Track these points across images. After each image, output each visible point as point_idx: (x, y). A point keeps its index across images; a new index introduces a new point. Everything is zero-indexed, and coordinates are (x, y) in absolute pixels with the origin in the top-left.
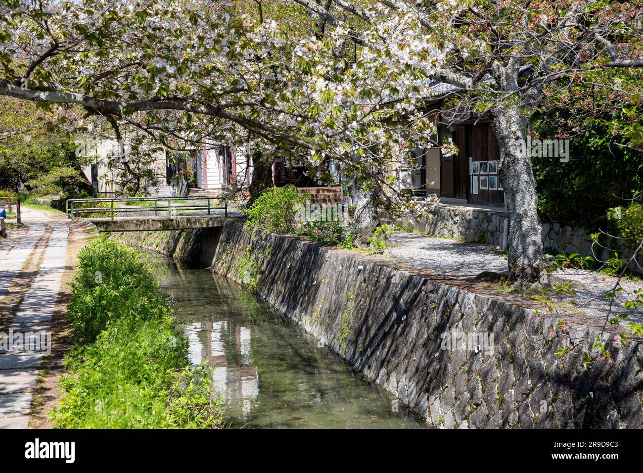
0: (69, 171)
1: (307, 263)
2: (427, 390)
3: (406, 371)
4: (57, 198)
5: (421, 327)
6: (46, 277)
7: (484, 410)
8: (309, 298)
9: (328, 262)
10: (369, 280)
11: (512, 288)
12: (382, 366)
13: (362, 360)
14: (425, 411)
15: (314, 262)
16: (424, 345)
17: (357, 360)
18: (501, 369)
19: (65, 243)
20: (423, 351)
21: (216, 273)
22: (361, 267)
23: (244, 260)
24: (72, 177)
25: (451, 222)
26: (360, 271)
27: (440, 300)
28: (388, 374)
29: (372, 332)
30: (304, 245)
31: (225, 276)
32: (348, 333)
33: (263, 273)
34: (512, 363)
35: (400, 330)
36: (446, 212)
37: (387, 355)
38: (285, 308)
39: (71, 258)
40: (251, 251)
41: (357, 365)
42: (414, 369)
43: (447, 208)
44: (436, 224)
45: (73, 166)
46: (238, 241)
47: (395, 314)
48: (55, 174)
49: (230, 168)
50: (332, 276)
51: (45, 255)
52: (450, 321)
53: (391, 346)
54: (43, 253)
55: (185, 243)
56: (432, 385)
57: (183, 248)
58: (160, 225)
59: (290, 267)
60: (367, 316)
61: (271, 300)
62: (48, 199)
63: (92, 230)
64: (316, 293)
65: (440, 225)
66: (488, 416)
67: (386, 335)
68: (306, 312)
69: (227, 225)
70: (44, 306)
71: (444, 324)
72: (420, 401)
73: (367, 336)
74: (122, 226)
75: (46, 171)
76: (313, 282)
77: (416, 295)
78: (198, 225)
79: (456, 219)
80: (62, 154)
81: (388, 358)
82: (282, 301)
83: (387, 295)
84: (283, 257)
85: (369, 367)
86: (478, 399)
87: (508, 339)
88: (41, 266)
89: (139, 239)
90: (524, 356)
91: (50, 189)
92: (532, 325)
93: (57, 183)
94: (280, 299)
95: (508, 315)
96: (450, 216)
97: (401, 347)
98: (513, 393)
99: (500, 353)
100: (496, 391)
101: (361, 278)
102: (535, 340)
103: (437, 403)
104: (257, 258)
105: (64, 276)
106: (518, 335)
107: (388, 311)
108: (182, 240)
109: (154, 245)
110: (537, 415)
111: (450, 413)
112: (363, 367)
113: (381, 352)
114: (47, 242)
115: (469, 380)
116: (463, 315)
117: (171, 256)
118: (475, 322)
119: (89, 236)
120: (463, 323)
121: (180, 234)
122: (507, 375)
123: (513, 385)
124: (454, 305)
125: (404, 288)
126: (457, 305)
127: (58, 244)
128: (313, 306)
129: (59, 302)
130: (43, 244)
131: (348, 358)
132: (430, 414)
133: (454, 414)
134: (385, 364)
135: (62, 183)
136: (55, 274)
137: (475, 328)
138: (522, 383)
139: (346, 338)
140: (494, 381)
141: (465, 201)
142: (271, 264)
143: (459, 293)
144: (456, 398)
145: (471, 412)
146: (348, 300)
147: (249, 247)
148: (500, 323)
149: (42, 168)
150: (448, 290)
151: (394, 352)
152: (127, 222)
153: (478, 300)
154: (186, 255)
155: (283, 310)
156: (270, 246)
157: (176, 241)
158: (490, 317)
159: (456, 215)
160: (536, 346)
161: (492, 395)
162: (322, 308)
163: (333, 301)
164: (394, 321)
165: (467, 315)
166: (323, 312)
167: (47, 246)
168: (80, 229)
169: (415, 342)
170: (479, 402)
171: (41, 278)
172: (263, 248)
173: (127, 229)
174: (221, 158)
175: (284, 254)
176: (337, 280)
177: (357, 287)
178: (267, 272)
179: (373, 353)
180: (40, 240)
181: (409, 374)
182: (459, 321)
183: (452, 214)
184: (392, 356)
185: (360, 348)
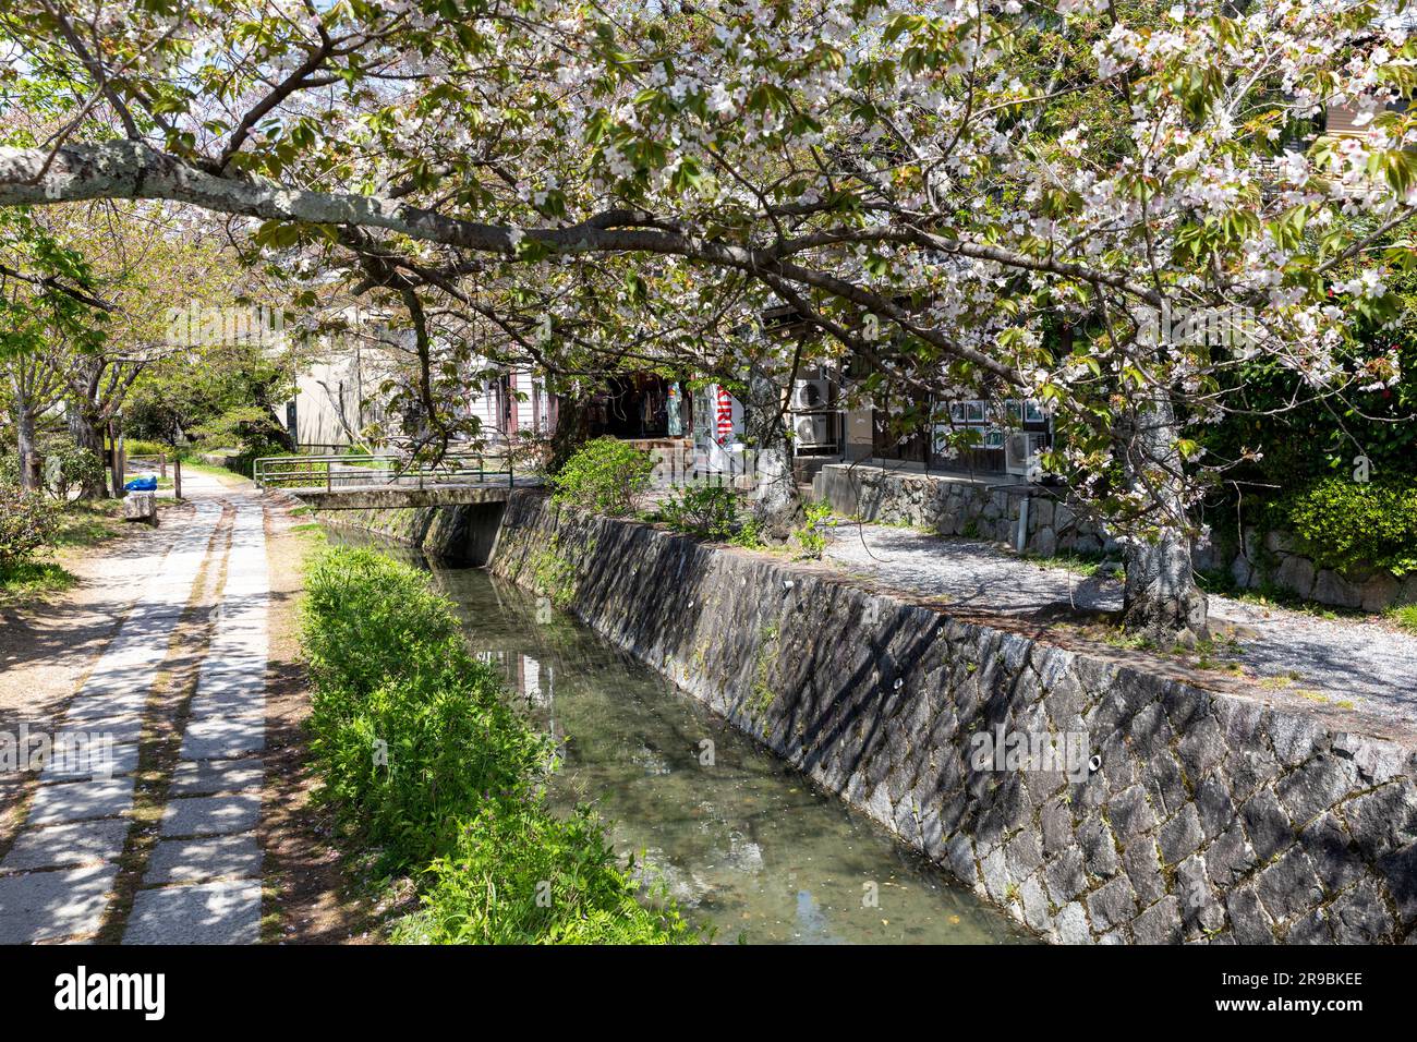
0: (254, 414)
1: (671, 568)
2: (970, 829)
3: (913, 784)
4: (235, 453)
5: (943, 705)
6: (239, 620)
7: (1125, 889)
8: (680, 629)
9: (717, 571)
10: (809, 608)
11: (1138, 639)
12: (853, 769)
13: (805, 752)
14: (969, 869)
15: (687, 568)
16: (952, 741)
17: (793, 750)
18: (1161, 811)
19: (261, 538)
20: (953, 752)
21: (496, 575)
22: (789, 584)
23: (547, 557)
24: (259, 422)
25: (906, 499)
26: (788, 590)
27: (987, 657)
28: (870, 785)
29: (826, 702)
30: (663, 538)
31: (513, 582)
32: (770, 698)
33: (582, 578)
34: (1191, 800)
35: (889, 705)
36: (897, 483)
37: (864, 750)
38: (632, 642)
39: (277, 574)
40: (560, 542)
41: (794, 759)
42: (932, 785)
43: (900, 477)
44: (877, 503)
45: (259, 405)
46: (534, 526)
47: (876, 675)
48: (233, 417)
49: (508, 408)
50: (726, 596)
51: (231, 566)
52: (1015, 701)
53: (871, 733)
54: (225, 559)
55: (442, 526)
56: (981, 821)
57: (439, 533)
58: (406, 500)
59: (638, 574)
60: (811, 672)
61: (602, 625)
62: (221, 454)
63: (303, 511)
64: (694, 623)
65: (885, 504)
66: (1137, 903)
67: (856, 712)
68: (675, 653)
69: (513, 499)
70: (244, 702)
71: (999, 705)
72: (954, 848)
73: (813, 708)
74: (346, 502)
75: (219, 413)
76: (686, 601)
77: (923, 645)
78: (467, 500)
79: (916, 495)
80: (243, 386)
81: (867, 755)
82: (625, 630)
83: (853, 637)
84: (622, 556)
85: (824, 767)
86: (1108, 865)
87: (1175, 750)
88: (225, 591)
89: (365, 518)
90: (1227, 791)
91: (223, 438)
92: (1239, 728)
93: (235, 432)
94: (620, 625)
95: (1169, 701)
96: (905, 490)
97: (895, 738)
98: (1203, 864)
99: (1156, 777)
100: (1154, 853)
101: (789, 602)
102: (1254, 761)
103: (998, 858)
104: (570, 555)
105: (271, 615)
106: (1202, 745)
107: (858, 668)
108: (436, 521)
109: (390, 528)
110: (1281, 920)
111: (1033, 881)
112: (810, 765)
113: (851, 742)
114: (230, 536)
115: (1076, 824)
116: (1045, 691)
117: (418, 546)
118: (1081, 709)
119: (298, 523)
120: (1047, 706)
121: (433, 512)
122: (1182, 827)
123: (1201, 848)
124: (1023, 669)
125: (893, 628)
126: (1029, 672)
127: (250, 540)
128: (688, 643)
129: (275, 690)
130: (223, 540)
131: (774, 744)
132: (981, 877)
133: (1044, 886)
134: (860, 765)
135: (243, 431)
136: (254, 612)
137: (1081, 721)
138: (1228, 846)
139: (766, 709)
140: (1147, 832)
141: (922, 465)
142: (598, 564)
143: (1031, 648)
144: (1046, 854)
145: (1091, 889)
146: (765, 640)
147: (555, 536)
148: (1147, 714)
149: (212, 407)
150: (1002, 639)
151: (881, 745)
152: (353, 494)
153: (1085, 665)
154: (444, 545)
155: (628, 645)
156: (594, 536)
157: (427, 523)
158: (1121, 702)
159: (918, 490)
160: (1259, 773)
161: (1145, 860)
162: (708, 650)
163: (732, 640)
164: (875, 687)
165: (1058, 692)
166: (713, 657)
167: (229, 546)
168: (279, 509)
169: (932, 732)
170: (1112, 872)
171: (230, 623)
172: (582, 539)
173: (352, 504)
174: (494, 392)
175: (624, 552)
176: (738, 604)
177: (783, 618)
178: (590, 579)
179: (830, 741)
180: (217, 531)
181: (920, 792)
182: (1037, 702)
183: (909, 487)
184: (877, 753)
185: (800, 727)
